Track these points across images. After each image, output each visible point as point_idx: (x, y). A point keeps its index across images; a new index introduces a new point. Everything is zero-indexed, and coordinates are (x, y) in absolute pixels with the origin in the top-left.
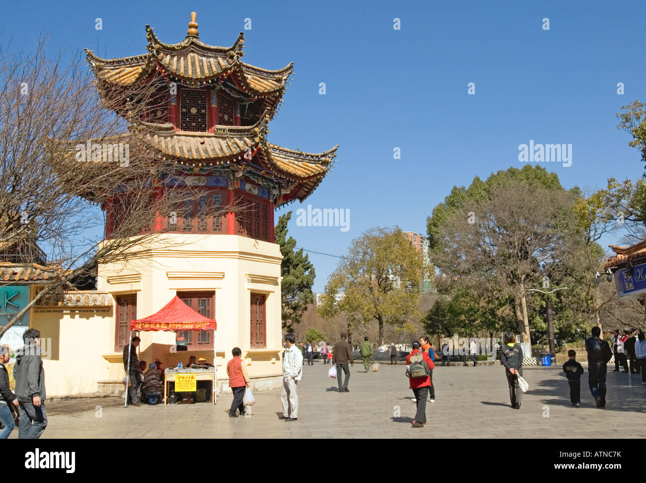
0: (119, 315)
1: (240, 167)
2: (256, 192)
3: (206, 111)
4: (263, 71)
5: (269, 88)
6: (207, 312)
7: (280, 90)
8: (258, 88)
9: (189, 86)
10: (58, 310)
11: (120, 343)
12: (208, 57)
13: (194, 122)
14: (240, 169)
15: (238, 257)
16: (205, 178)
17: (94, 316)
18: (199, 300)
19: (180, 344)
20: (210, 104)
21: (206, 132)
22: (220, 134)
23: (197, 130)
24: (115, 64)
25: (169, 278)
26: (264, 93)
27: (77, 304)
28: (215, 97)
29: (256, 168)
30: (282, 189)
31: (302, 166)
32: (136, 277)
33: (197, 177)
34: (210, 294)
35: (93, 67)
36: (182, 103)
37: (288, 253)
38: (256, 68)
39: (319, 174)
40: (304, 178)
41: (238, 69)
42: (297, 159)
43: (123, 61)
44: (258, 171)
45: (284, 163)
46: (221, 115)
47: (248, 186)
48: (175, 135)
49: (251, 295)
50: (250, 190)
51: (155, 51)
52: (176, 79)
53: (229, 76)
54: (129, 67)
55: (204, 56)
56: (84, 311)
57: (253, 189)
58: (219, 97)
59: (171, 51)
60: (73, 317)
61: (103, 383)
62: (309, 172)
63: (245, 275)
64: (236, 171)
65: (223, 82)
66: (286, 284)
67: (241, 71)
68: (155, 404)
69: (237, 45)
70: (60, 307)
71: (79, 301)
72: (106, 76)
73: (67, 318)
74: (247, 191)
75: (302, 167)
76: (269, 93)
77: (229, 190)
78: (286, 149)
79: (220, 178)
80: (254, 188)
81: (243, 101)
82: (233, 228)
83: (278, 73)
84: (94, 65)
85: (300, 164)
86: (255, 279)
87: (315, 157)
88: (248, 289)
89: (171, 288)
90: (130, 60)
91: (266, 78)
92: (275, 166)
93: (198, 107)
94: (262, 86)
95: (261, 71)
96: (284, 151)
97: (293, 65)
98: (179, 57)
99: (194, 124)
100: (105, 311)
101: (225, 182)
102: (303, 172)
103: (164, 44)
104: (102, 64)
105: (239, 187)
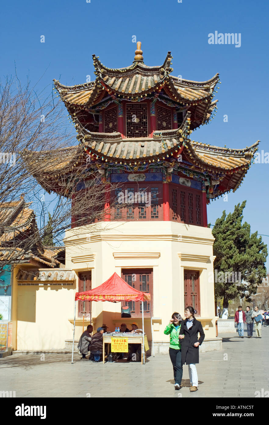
0: (81, 288)
1: (171, 164)
2: (189, 184)
3: (146, 120)
4: (194, 83)
5: (198, 96)
6: (147, 286)
7: (209, 98)
8: (188, 97)
9: (132, 101)
10: (35, 283)
11: (81, 310)
12: (148, 76)
13: (137, 130)
14: (171, 165)
15: (171, 240)
16: (144, 175)
17: (62, 289)
18: (140, 276)
19: (125, 312)
20: (150, 114)
21: (147, 137)
22: (157, 138)
23: (140, 136)
24: (77, 89)
25: (115, 257)
26: (194, 102)
27: (48, 279)
28: (153, 108)
29: (186, 164)
30: (212, 181)
31: (228, 160)
32: (90, 257)
33: (138, 174)
34: (149, 271)
35: (59, 93)
36: (127, 115)
37: (243, 236)
38: (188, 81)
39: (243, 166)
40: (230, 171)
41: (168, 83)
42: (224, 155)
43: (82, 86)
44: (188, 167)
45: (213, 159)
46: (159, 122)
47: (181, 180)
48: (122, 141)
49: (184, 272)
50: (184, 183)
51: (101, 75)
52: (119, 95)
53: (162, 90)
54: (87, 90)
55: (145, 75)
56: (54, 284)
57: (186, 182)
58: (157, 108)
59: (117, 74)
60: (46, 289)
61: (69, 342)
62: (233, 165)
63: (179, 254)
64: (168, 167)
65: (158, 94)
66: (241, 261)
67: (172, 85)
68: (98, 362)
69: (167, 63)
70: (35, 281)
71: (50, 277)
72: (69, 99)
73: (41, 289)
74: (181, 184)
75: (229, 162)
76: (198, 101)
77: (164, 184)
78: (215, 147)
79: (157, 174)
80: (188, 181)
81: (178, 110)
82: (167, 216)
83: (207, 83)
84: (60, 91)
85: (227, 159)
86: (185, 258)
87: (239, 152)
88: (181, 266)
89: (116, 266)
90: (88, 85)
91: (197, 88)
92: (200, 162)
93: (141, 117)
94: (192, 96)
95: (192, 83)
96: (213, 149)
97: (219, 75)
98: (125, 78)
99: (137, 132)
100: (70, 284)
101: (161, 177)
102: (229, 165)
103: (109, 69)
104: (66, 90)
105: (171, 180)
